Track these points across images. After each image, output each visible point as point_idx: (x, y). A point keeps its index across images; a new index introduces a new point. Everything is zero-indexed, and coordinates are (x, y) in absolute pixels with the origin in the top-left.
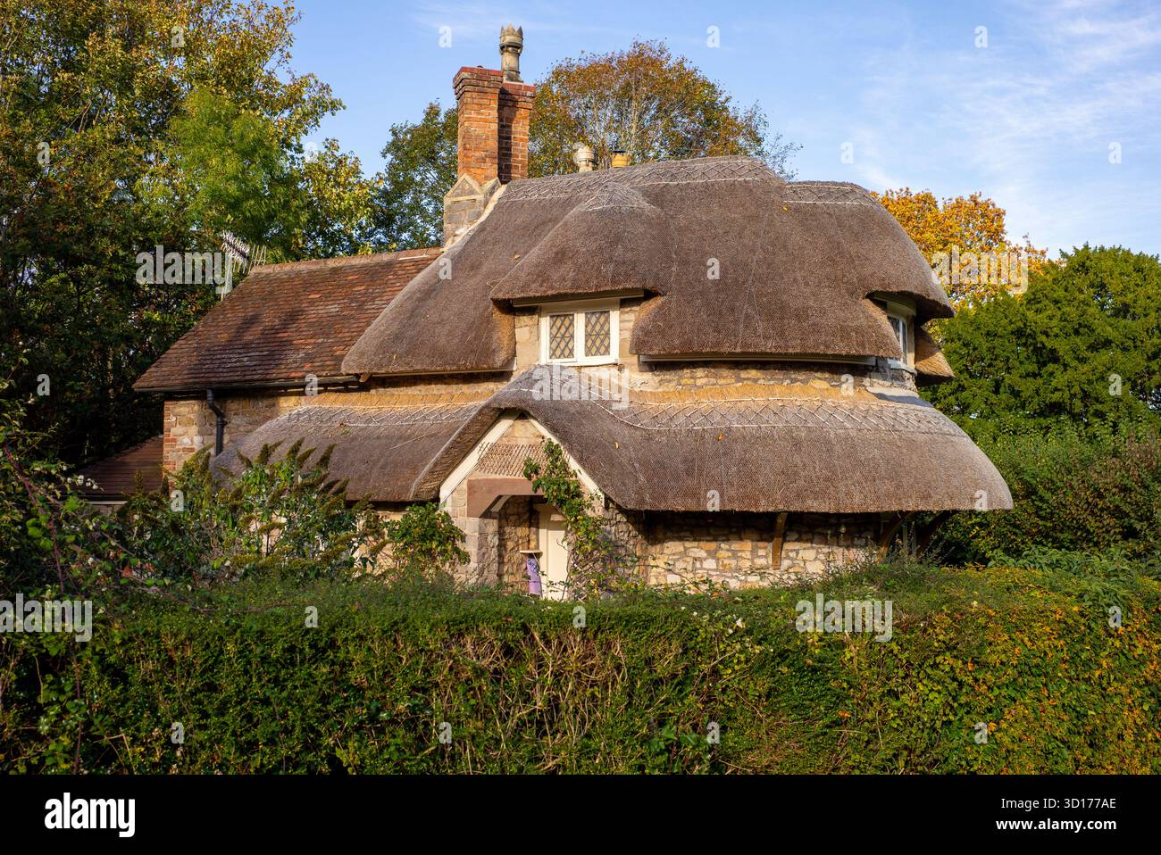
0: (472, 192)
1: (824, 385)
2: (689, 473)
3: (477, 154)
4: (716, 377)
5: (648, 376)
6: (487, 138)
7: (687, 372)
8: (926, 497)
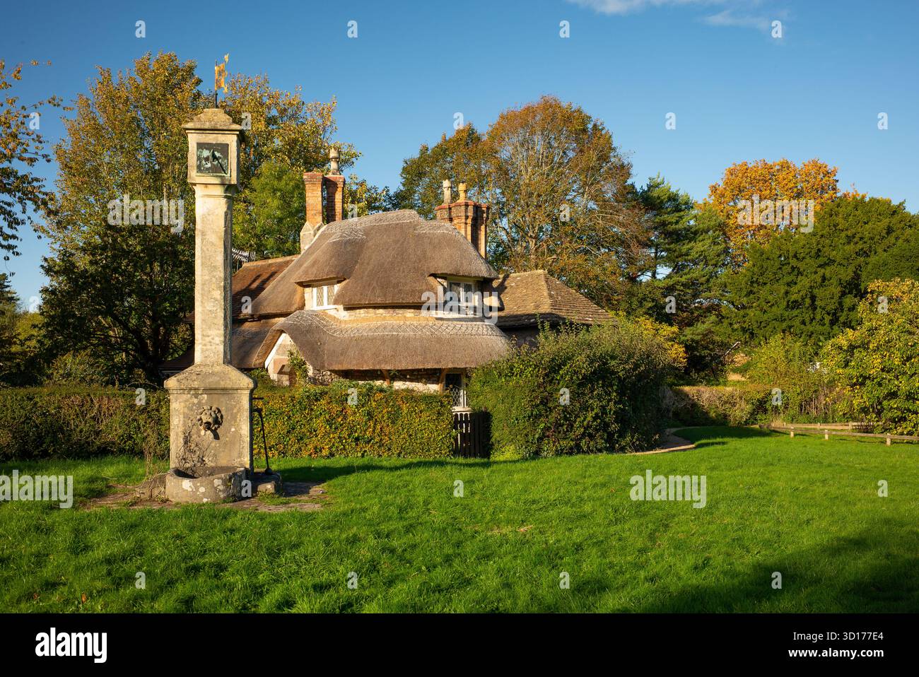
0: (310, 230)
1: (412, 315)
2: (342, 354)
3: (313, 212)
4: (368, 313)
5: (346, 312)
6: (317, 204)
7: (358, 311)
8: (438, 362)
